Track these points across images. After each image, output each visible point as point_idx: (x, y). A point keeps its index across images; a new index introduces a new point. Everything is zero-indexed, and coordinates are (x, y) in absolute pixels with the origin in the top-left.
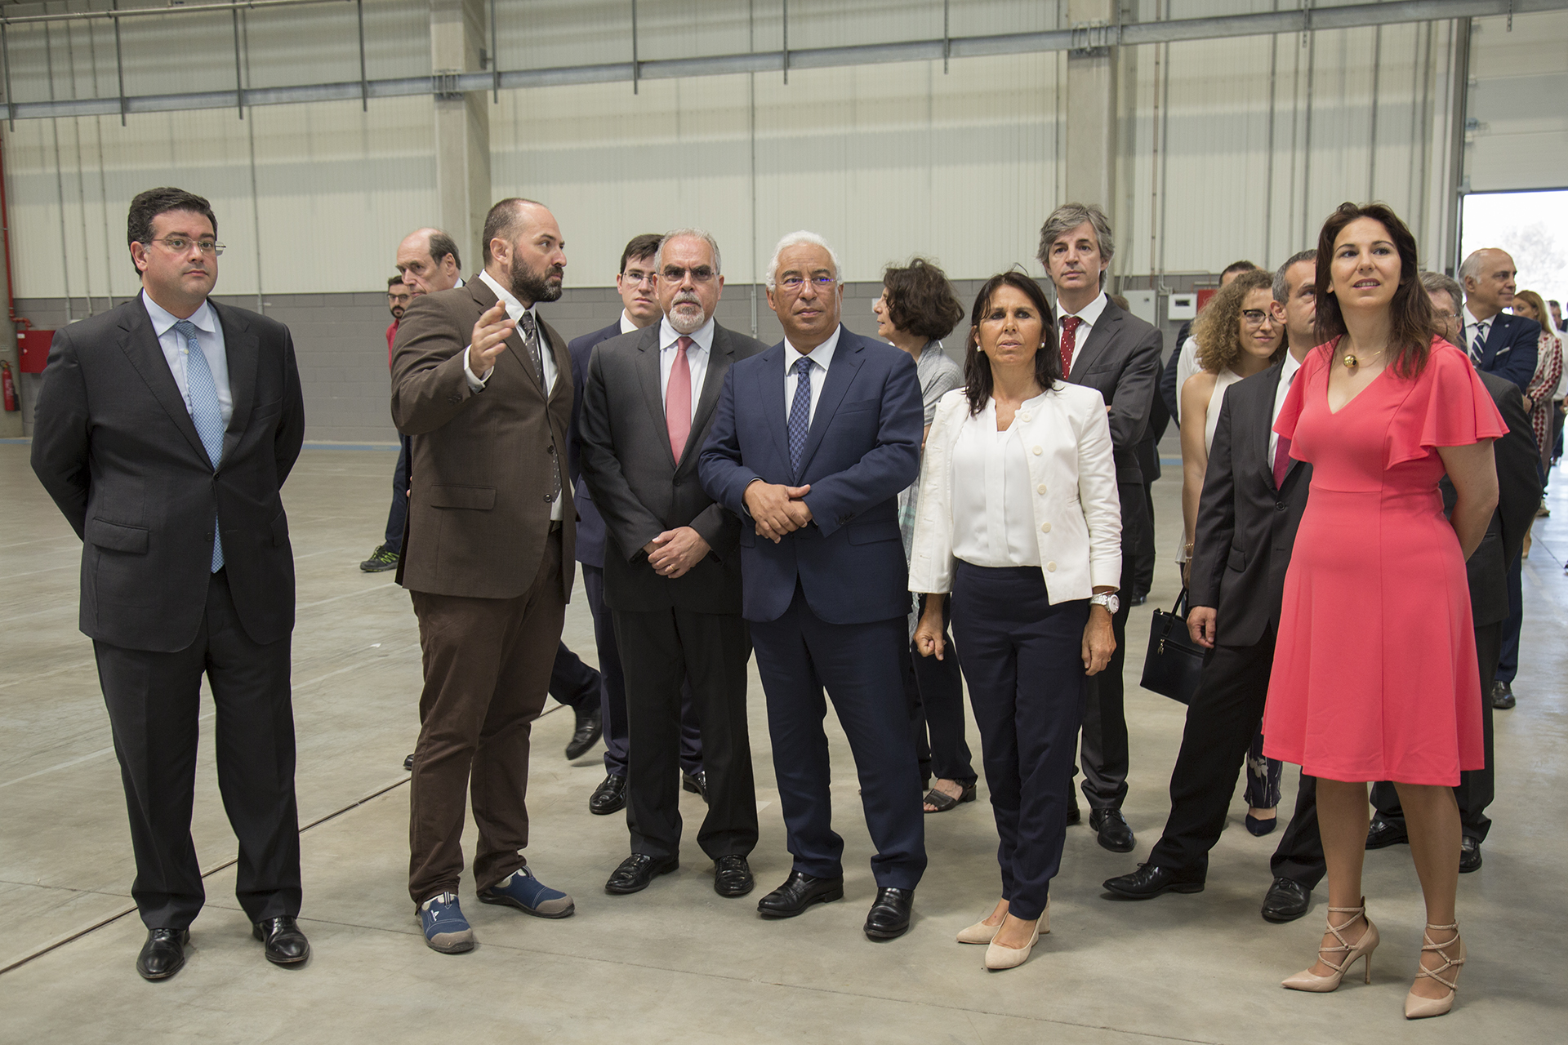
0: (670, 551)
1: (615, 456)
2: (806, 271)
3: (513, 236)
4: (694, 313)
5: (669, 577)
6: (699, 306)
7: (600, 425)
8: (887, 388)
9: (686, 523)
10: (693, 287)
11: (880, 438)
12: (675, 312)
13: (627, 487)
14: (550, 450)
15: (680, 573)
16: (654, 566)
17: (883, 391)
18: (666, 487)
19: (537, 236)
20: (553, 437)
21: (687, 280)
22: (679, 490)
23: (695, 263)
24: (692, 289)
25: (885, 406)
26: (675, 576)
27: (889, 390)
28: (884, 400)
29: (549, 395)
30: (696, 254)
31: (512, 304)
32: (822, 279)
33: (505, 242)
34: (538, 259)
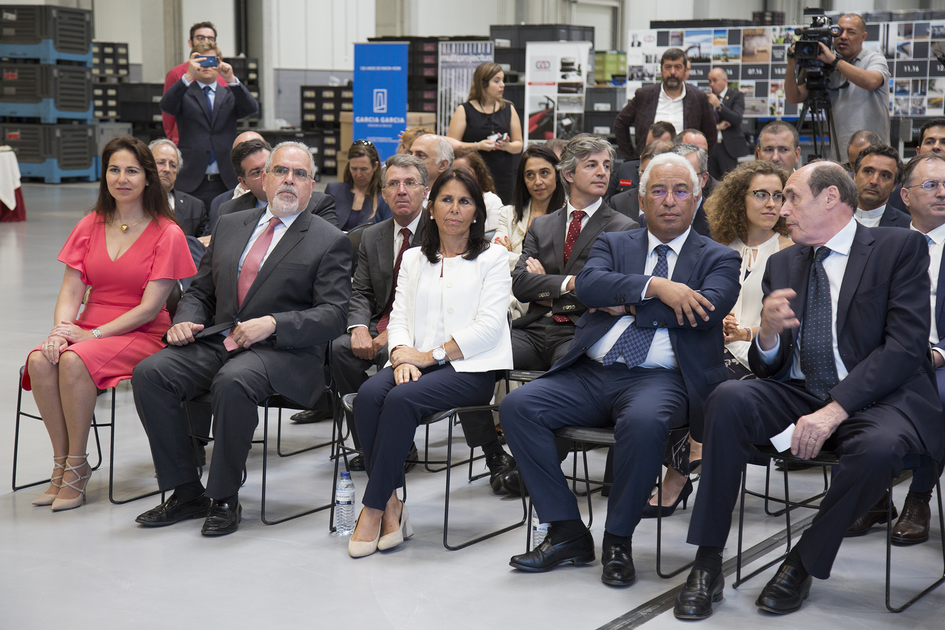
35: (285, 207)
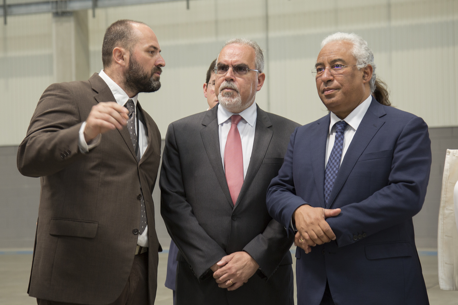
0: (229, 269)
1: (186, 201)
2: (327, 62)
3: (129, 46)
4: (233, 96)
5: (229, 290)
6: (237, 92)
7: (175, 178)
8: (398, 142)
9: (240, 249)
10: (233, 78)
11: (390, 179)
12: (221, 96)
13: (197, 223)
14: (139, 198)
15: (237, 286)
16: (217, 281)
17: (395, 144)
18: (226, 221)
19: (146, 46)
20: (141, 189)
21: (229, 73)
22: (236, 224)
23: (236, 61)
24: (232, 80)
25: (396, 155)
26: (233, 289)
27: (400, 144)
28: (396, 150)
29: (141, 158)
30: (238, 55)
31: (120, 93)
32: (338, 66)
33: (123, 50)
34: (147, 61)
35: (227, 103)
